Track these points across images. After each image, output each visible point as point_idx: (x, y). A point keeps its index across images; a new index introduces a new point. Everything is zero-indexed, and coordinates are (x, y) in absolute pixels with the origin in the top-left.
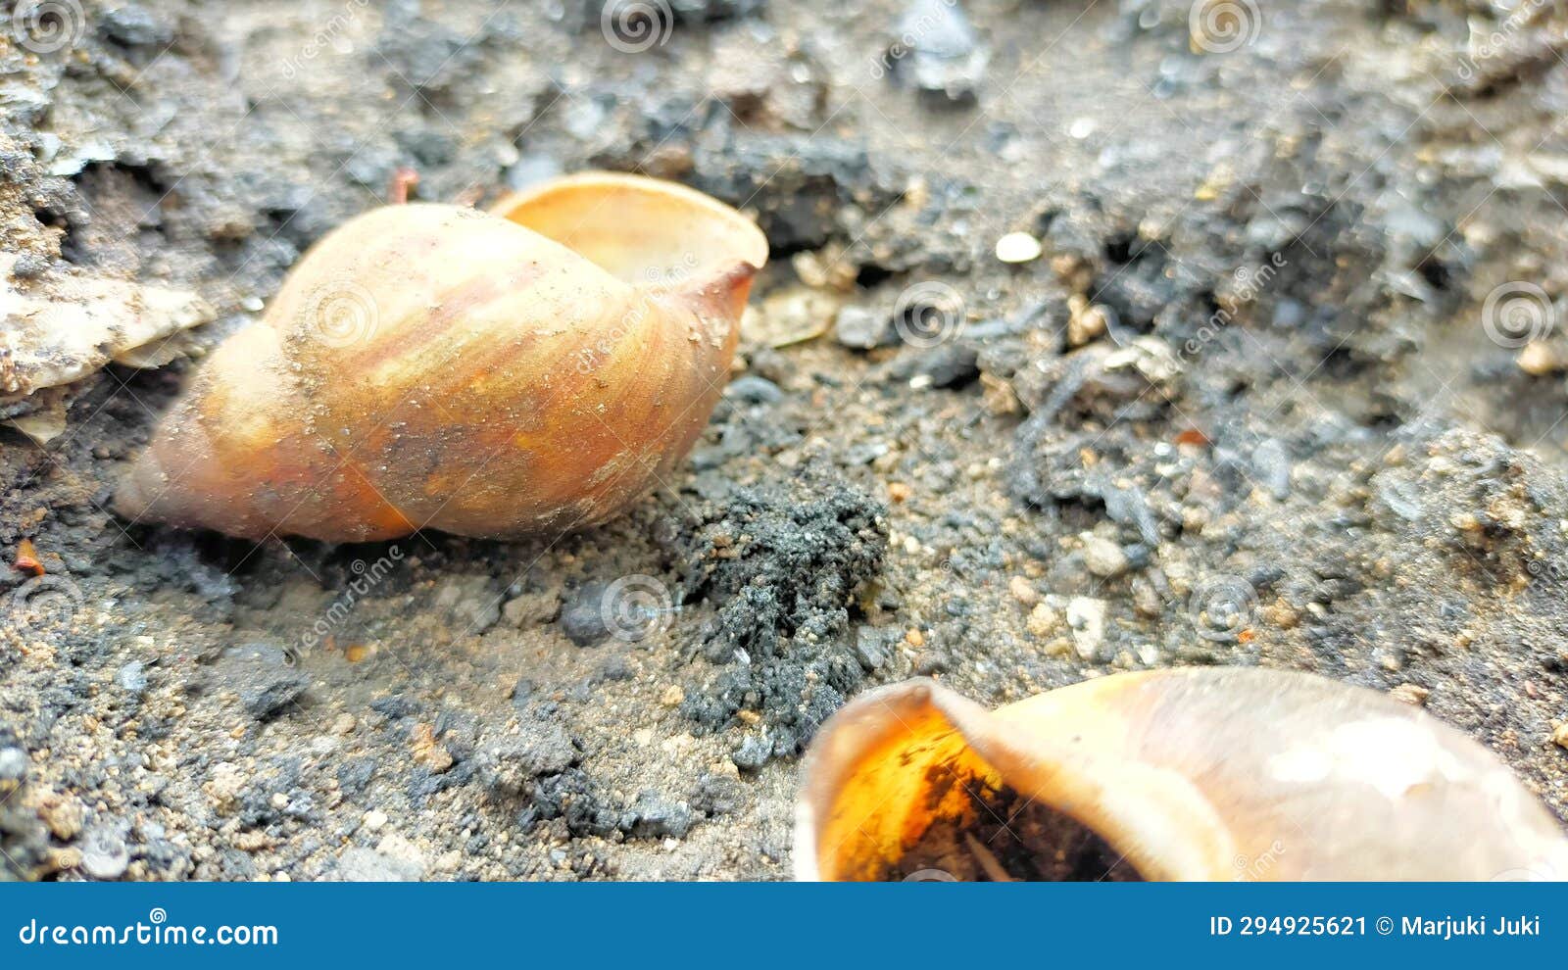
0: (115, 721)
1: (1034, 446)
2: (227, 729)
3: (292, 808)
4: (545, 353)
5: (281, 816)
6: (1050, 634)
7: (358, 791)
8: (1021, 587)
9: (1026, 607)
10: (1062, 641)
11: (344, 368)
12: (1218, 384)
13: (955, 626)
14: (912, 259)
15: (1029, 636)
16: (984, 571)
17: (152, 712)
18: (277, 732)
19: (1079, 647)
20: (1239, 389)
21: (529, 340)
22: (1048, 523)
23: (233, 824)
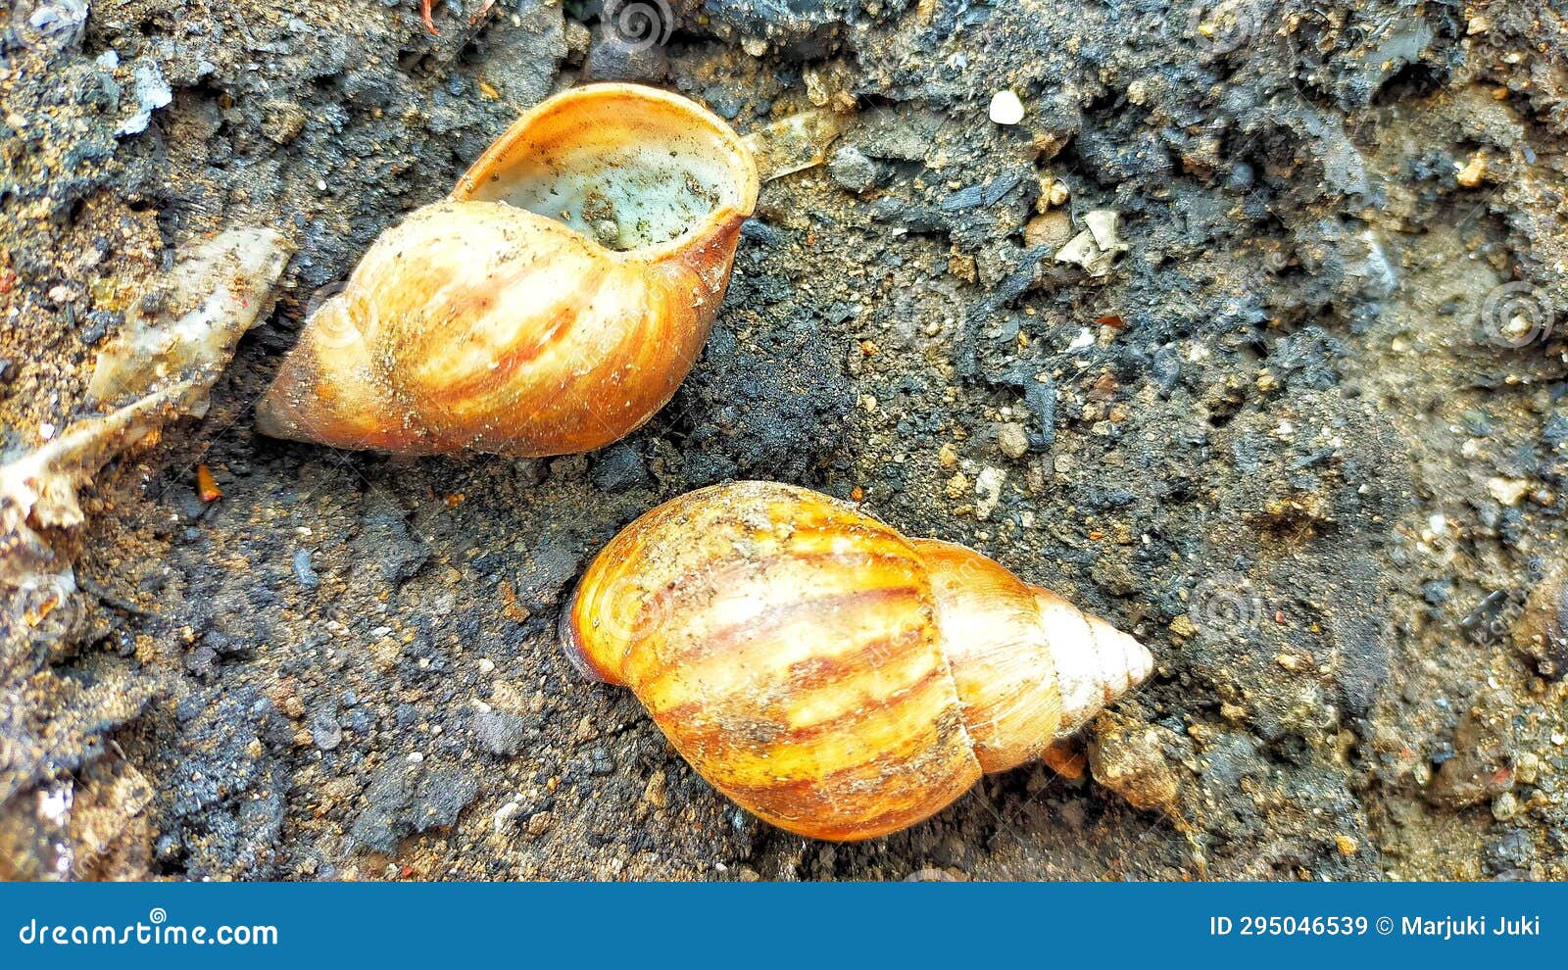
0: (302, 607)
1: (980, 327)
2: (377, 594)
3: (433, 668)
4: (583, 387)
5: (426, 676)
6: (962, 498)
7: (471, 642)
8: (947, 453)
9: (946, 474)
10: (968, 507)
11: (429, 395)
12: (1152, 258)
13: (887, 487)
14: (912, 93)
15: (945, 498)
16: (921, 436)
17: (325, 595)
18: (409, 590)
19: (979, 513)
20: (1168, 262)
21: (571, 379)
22: (980, 396)
23: (396, 686)
